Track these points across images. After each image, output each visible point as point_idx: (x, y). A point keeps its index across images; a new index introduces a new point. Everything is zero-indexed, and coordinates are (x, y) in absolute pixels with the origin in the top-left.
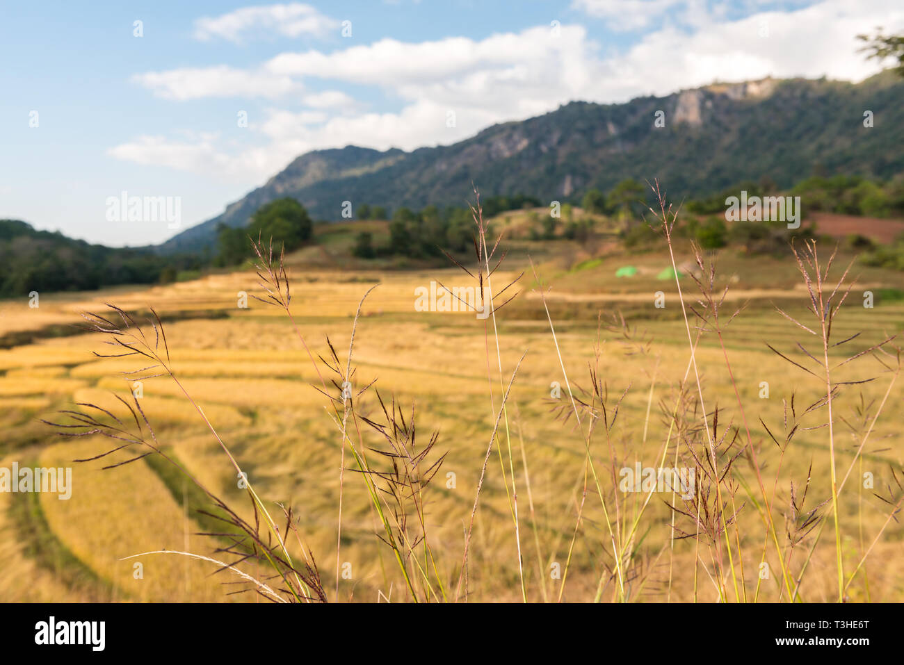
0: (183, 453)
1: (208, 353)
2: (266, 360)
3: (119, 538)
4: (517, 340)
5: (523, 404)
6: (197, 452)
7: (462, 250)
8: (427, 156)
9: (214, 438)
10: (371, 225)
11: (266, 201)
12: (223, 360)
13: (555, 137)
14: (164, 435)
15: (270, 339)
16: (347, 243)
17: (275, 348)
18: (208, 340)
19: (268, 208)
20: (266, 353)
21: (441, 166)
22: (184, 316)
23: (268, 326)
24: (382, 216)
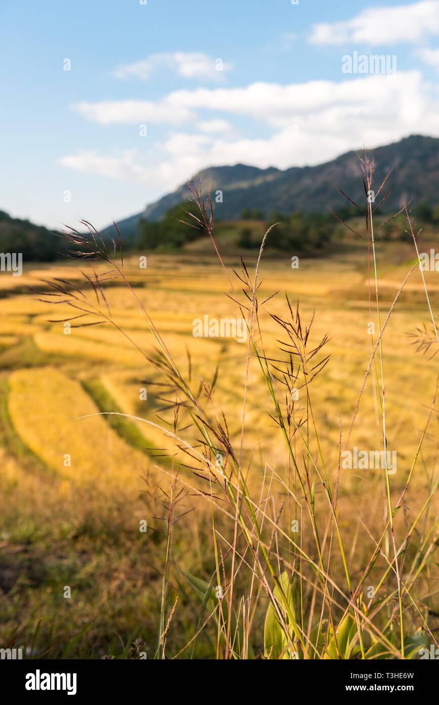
0: (108, 383)
1: (129, 313)
2: (170, 320)
3: (61, 440)
4: (356, 316)
5: (359, 363)
6: (118, 383)
7: (319, 246)
8: (296, 173)
9: (130, 374)
10: (252, 224)
11: (175, 203)
12: (138, 318)
13: (397, 162)
14: (96, 369)
15: (173, 304)
16: (232, 237)
17: (176, 311)
18: (129, 303)
19: (176, 208)
20: (170, 314)
21: (307, 182)
22: (113, 285)
23: (172, 295)
24: (260, 217)
